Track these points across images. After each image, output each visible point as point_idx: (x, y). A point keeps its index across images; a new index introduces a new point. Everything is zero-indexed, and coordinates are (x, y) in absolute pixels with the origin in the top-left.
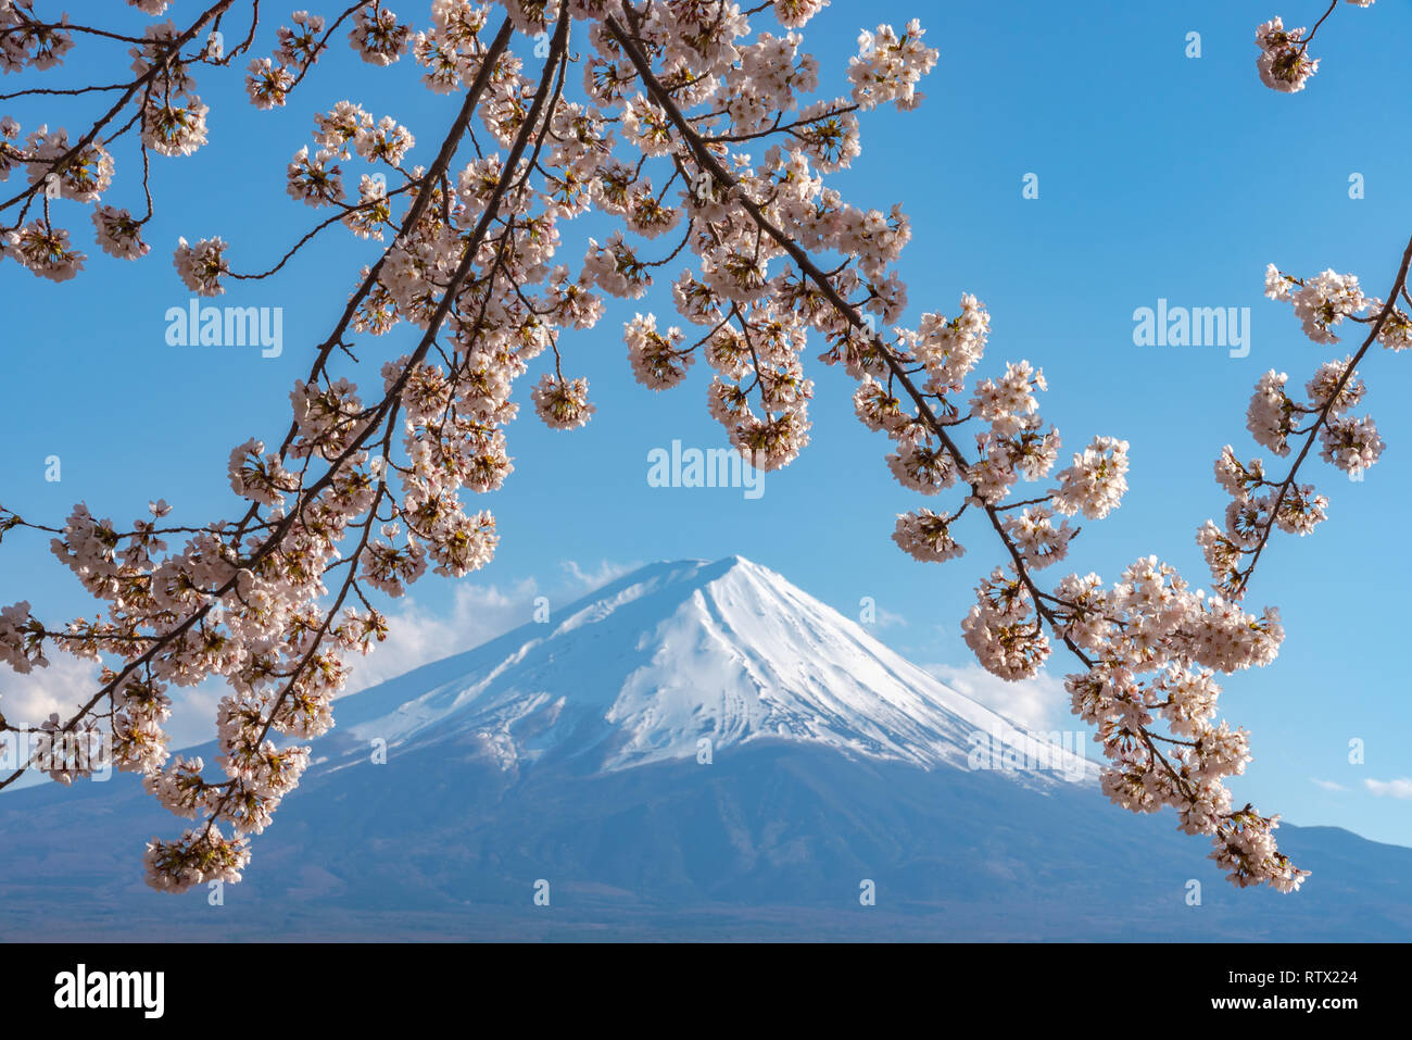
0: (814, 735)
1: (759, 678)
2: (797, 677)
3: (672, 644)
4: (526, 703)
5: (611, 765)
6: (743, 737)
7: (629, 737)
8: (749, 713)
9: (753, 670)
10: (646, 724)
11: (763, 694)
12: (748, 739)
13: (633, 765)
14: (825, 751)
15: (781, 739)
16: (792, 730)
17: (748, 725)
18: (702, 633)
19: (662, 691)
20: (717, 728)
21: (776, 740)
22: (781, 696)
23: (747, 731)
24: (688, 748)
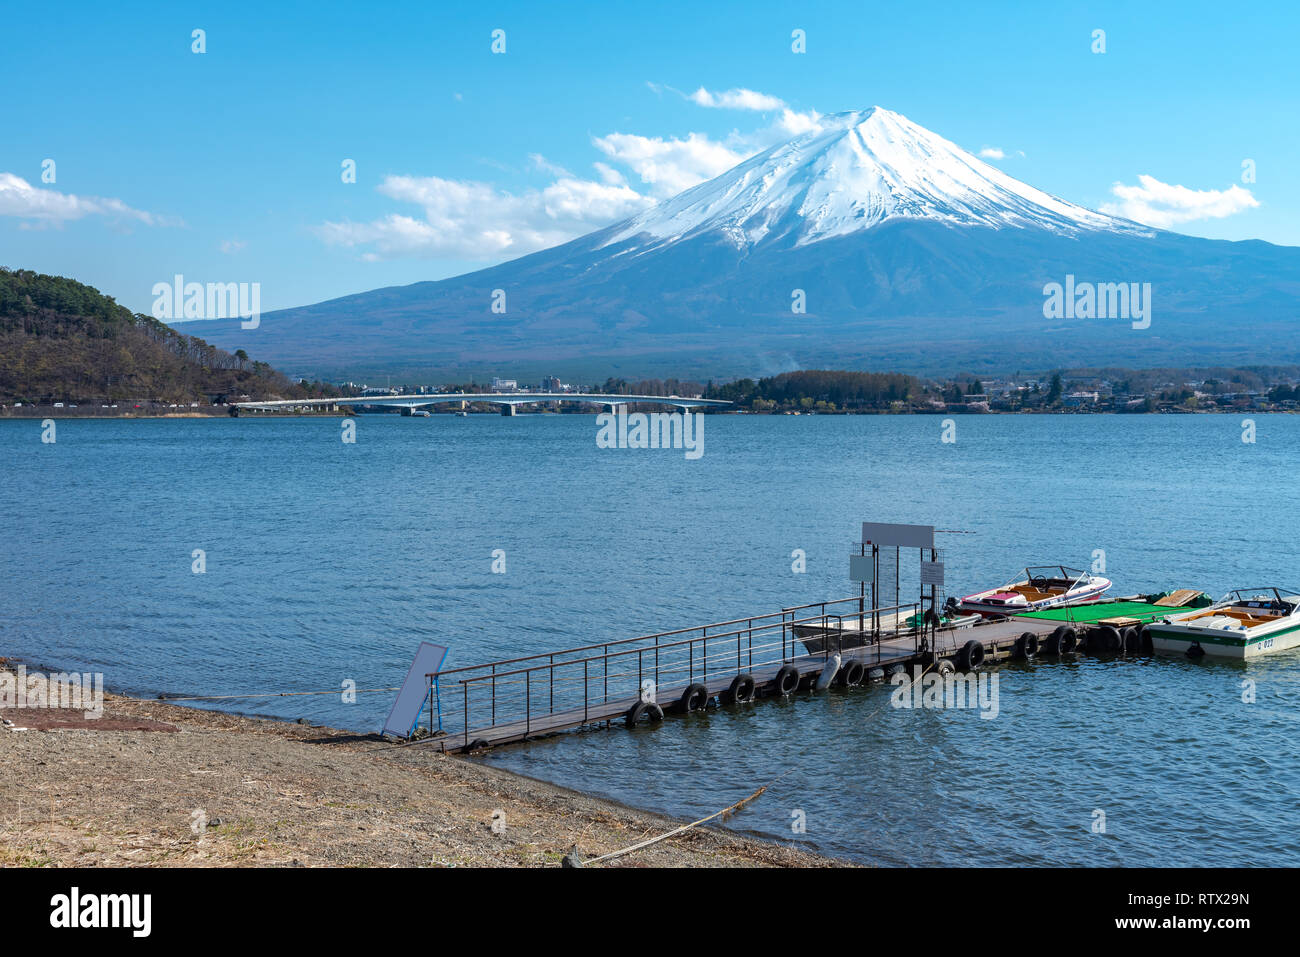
0: (925, 214)
1: (891, 181)
2: (916, 179)
3: (837, 164)
4: (749, 208)
5: (803, 241)
6: (883, 219)
7: (813, 224)
8: (888, 205)
9: (888, 177)
10: (822, 216)
11: (894, 192)
12: (885, 220)
13: (815, 241)
14: (933, 223)
15: (905, 218)
16: (912, 212)
17: (885, 211)
18: (855, 156)
19: (831, 195)
20: (866, 214)
21: (903, 218)
22: (905, 192)
23: (884, 215)
24: (847, 229)
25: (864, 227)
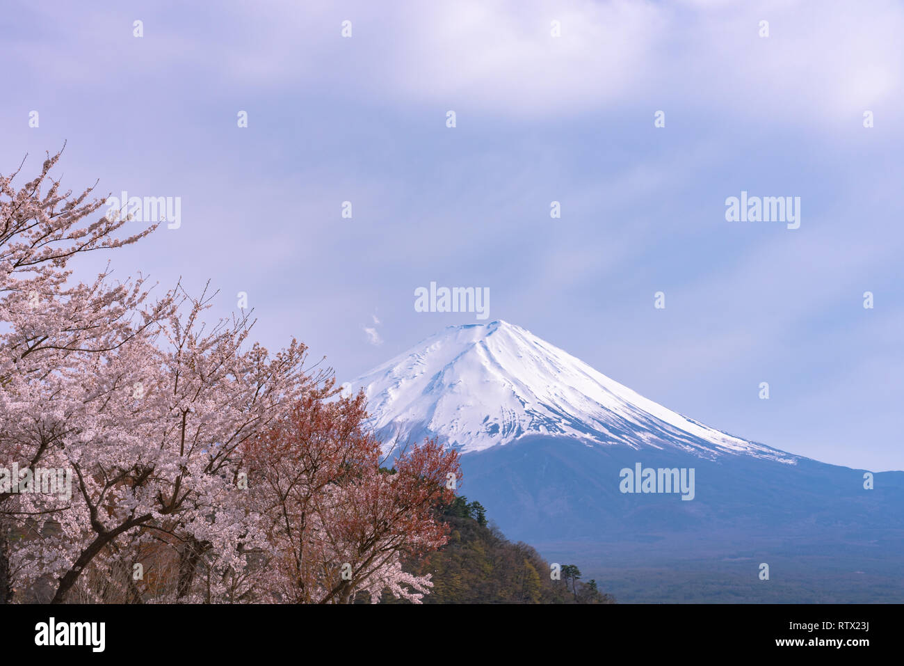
0: (563, 432)
1: (523, 397)
2: (547, 395)
3: (466, 379)
6: (518, 435)
7: (445, 439)
8: (520, 420)
9: (519, 393)
10: (454, 431)
11: (527, 407)
12: (521, 436)
14: (571, 440)
15: (542, 435)
16: (548, 429)
17: (520, 428)
18: (483, 369)
19: (462, 409)
20: (501, 430)
21: (539, 435)
22: (540, 409)
23: (520, 431)
24: (483, 444)
25: (499, 443)
